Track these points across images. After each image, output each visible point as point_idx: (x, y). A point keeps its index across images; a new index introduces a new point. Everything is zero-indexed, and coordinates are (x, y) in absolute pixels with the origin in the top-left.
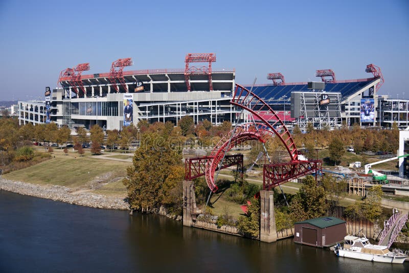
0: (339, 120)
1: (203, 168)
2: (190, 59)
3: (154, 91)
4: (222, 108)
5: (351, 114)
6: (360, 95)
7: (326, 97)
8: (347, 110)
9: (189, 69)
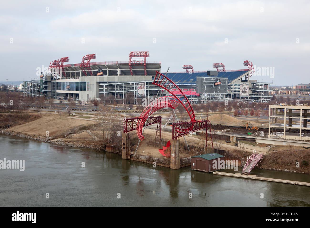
0: (227, 95)
1: (135, 125)
2: (132, 55)
3: (109, 75)
4: (152, 87)
5: (235, 91)
6: (240, 79)
7: (219, 80)
8: (232, 89)
9: (131, 62)
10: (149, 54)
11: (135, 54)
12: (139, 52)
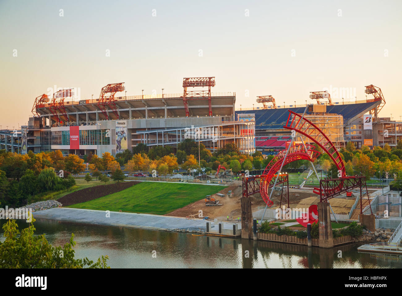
0: (342, 144)
3: (150, 116)
5: (352, 138)
6: (360, 117)
8: (348, 133)
9: (187, 94)
10: (214, 81)
11: (192, 81)
12: (199, 78)
